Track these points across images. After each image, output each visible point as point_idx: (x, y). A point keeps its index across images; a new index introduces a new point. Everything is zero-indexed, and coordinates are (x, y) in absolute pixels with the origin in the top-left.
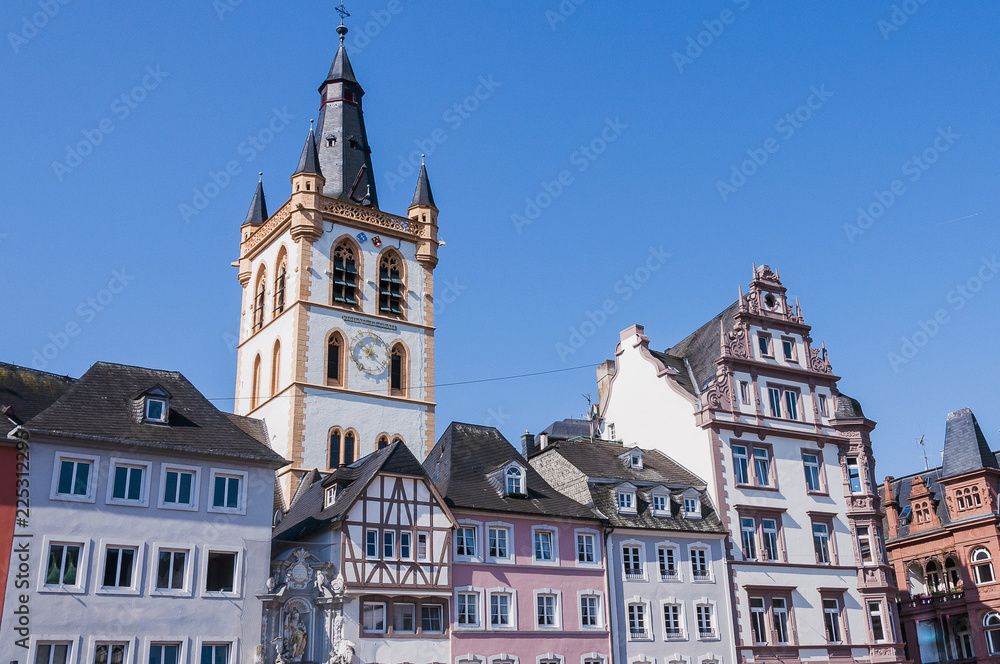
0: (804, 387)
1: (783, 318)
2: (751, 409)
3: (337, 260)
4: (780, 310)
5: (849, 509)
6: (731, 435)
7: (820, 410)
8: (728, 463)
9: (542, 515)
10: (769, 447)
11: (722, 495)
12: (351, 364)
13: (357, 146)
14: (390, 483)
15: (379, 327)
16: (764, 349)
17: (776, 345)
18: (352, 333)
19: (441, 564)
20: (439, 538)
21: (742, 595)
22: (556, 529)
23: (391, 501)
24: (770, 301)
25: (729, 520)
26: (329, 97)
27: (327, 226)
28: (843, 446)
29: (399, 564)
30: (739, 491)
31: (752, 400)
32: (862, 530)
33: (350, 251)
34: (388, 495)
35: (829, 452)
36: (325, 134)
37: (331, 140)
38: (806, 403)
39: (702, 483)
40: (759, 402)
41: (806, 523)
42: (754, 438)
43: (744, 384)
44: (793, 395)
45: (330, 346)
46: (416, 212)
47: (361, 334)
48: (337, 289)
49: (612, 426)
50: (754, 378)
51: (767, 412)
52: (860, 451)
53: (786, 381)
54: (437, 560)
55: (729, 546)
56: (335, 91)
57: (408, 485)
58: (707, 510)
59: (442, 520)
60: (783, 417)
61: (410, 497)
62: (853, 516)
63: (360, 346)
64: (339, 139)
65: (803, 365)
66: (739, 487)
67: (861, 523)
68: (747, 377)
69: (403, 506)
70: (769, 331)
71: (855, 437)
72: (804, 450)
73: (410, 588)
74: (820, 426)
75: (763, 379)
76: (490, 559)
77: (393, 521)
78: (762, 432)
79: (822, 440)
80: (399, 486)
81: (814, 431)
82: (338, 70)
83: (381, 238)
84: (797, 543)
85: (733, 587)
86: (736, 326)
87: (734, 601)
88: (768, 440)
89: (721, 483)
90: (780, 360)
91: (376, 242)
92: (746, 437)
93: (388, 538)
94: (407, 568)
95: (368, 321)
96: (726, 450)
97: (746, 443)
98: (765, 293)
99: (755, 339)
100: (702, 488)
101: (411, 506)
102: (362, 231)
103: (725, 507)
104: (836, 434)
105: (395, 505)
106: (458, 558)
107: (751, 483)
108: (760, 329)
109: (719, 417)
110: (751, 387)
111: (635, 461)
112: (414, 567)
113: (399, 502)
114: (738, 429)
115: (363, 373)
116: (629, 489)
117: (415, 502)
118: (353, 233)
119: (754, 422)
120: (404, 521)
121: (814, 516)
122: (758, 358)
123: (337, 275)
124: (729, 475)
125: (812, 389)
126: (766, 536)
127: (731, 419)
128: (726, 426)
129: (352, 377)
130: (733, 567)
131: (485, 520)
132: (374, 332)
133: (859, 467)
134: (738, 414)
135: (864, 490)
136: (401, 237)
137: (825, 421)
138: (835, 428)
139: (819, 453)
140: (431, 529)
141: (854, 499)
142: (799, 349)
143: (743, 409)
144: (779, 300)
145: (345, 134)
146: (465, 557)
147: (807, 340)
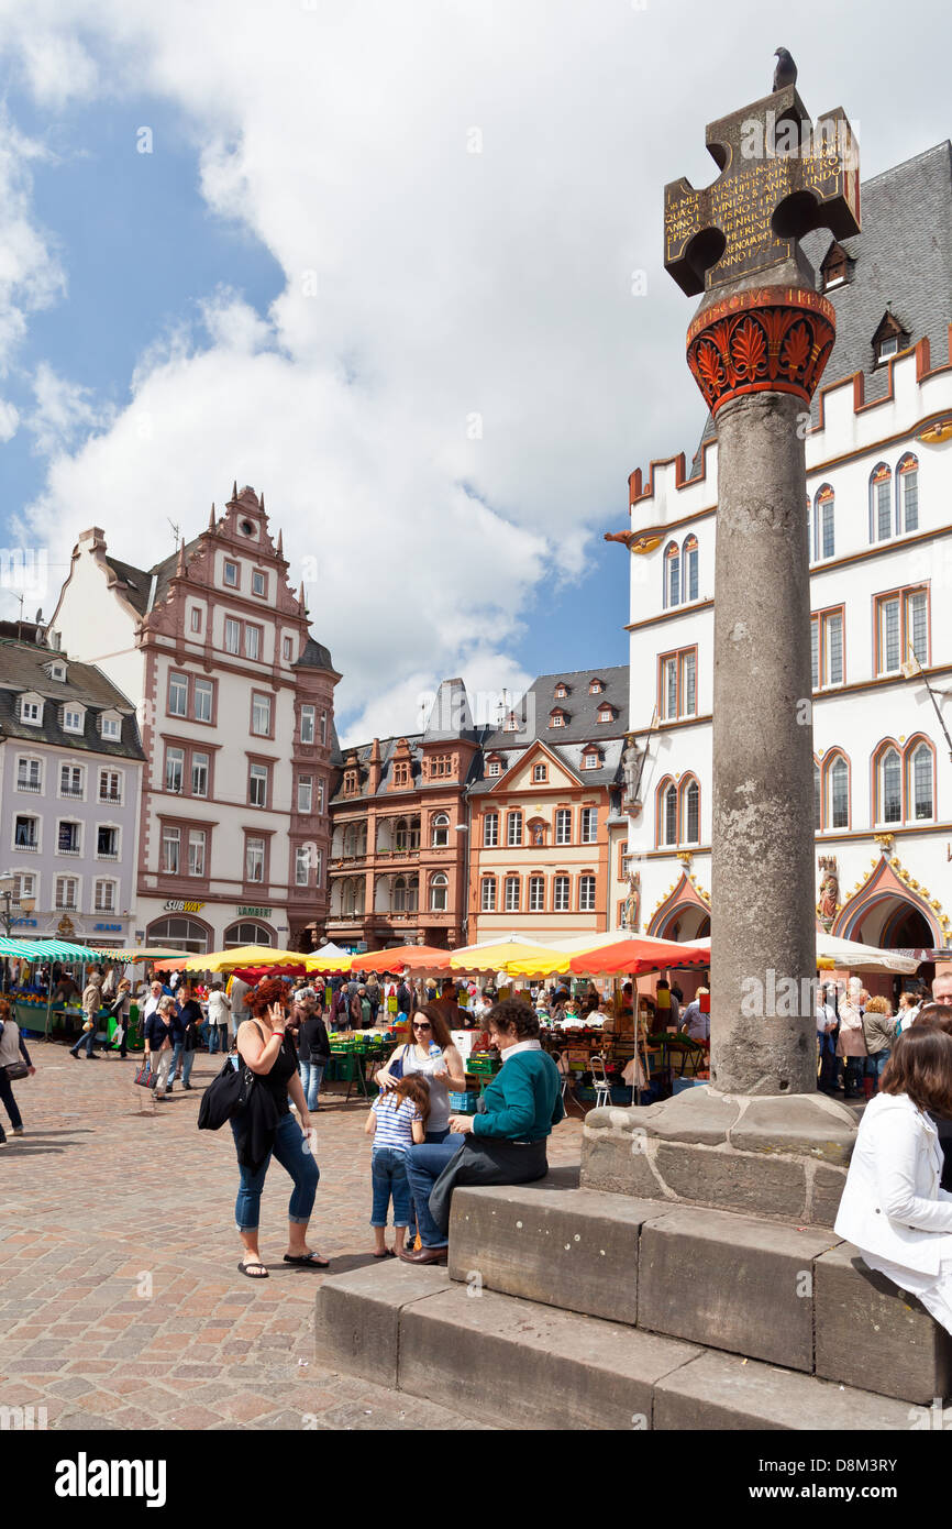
0: (269, 627)
1: (260, 549)
2: (201, 638)
4: (257, 538)
5: (292, 756)
6: (172, 662)
7: (280, 653)
8: (162, 689)
10: (215, 681)
11: (150, 721)
16: (228, 579)
17: (245, 575)
21: (155, 824)
24: (247, 527)
25: (152, 748)
28: (301, 694)
30: (170, 720)
31: (203, 630)
32: (305, 778)
35: (285, 696)
38: (268, 644)
39: (129, 706)
40: (209, 632)
41: (243, 762)
42: (199, 670)
43: (198, 611)
44: (254, 631)
49: (59, 636)
50: (211, 606)
51: (217, 644)
52: (318, 701)
53: (250, 617)
55: (148, 772)
58: (128, 733)
60: (239, 652)
62: (295, 764)
65: (272, 602)
66: (168, 716)
67: (304, 771)
68: (201, 604)
70: (239, 558)
71: (316, 686)
72: (255, 690)
74: (278, 668)
75: (220, 611)
78: (208, 664)
79: (277, 683)
81: (268, 671)
85: (144, 812)
87: (145, 828)
88: (215, 673)
89: (150, 709)
90: (245, 592)
92: (188, 666)
96: (162, 675)
97: (189, 674)
98: (241, 518)
99: (220, 565)
100: (129, 712)
103: (151, 733)
104: (292, 677)
107: (186, 714)
108: (229, 555)
109: (159, 640)
110: (205, 615)
114: (179, 656)
116: (38, 699)
119: (199, 651)
121: (254, 758)
122: (218, 584)
124: (161, 704)
125: (278, 629)
126: (194, 770)
127: (171, 643)
128: (166, 651)
130: (150, 795)
133: (314, 715)
134: (182, 640)
137: (285, 664)
138: (294, 672)
139: (272, 697)
141: (302, 746)
142: (271, 585)
143: (190, 636)
144: (258, 527)
147: (283, 577)
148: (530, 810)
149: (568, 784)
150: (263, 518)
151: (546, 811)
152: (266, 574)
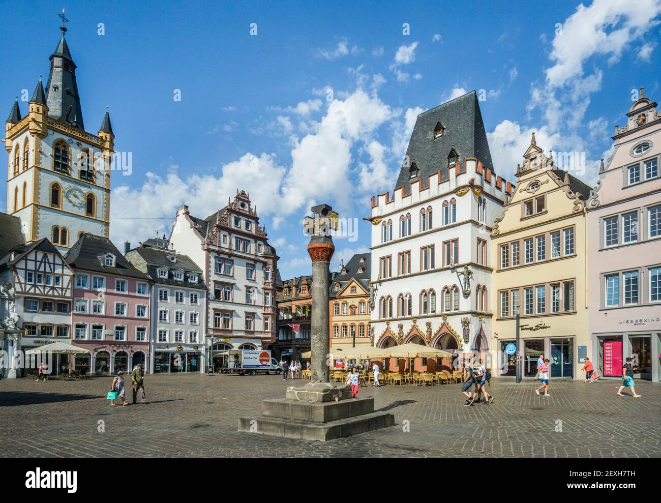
0: (252, 240)
1: (248, 213)
2: (227, 246)
3: (57, 150)
4: (247, 209)
5: (263, 286)
6: (216, 254)
7: (258, 249)
8: (213, 264)
9: (120, 275)
10: (232, 261)
11: (208, 276)
12: (64, 199)
13: (71, 95)
14: (40, 255)
15: (80, 184)
16: (236, 223)
17: (243, 223)
18: (65, 185)
19: (67, 288)
20: (66, 279)
22: (127, 281)
23: (41, 262)
24: (243, 205)
25: (210, 285)
26: (55, 64)
27: (50, 132)
28: (265, 264)
29: (44, 287)
30: (216, 275)
31: (227, 243)
32: (267, 294)
33: (64, 146)
35: (259, 265)
36: (52, 84)
37: (56, 88)
38: (252, 247)
39: (201, 271)
40: (230, 244)
41: (244, 289)
42: (226, 257)
43: (225, 236)
44: (247, 243)
45: (53, 189)
46: (102, 134)
47: (70, 186)
48: (56, 164)
49: (172, 244)
50: (230, 234)
51: (234, 248)
52: (271, 266)
53: (244, 237)
54: (65, 286)
55: (208, 294)
56: (58, 62)
57: (50, 256)
58: (201, 280)
59: (68, 272)
60: (241, 250)
61: (51, 261)
62: (265, 289)
63: (70, 191)
64: (60, 89)
65: (253, 232)
67: (267, 291)
68: (226, 233)
69: (47, 264)
70: (240, 217)
71: (270, 261)
72: (247, 264)
73: (50, 296)
74: (256, 256)
75: (233, 235)
76: (93, 289)
77: (42, 270)
78: (230, 255)
79: (256, 261)
81: (254, 257)
82: (61, 50)
83: (82, 143)
84: (239, 296)
85: (207, 308)
86: (225, 213)
87: (207, 313)
88: (232, 258)
89: (208, 271)
90: (243, 229)
91: (78, 145)
92: (222, 256)
93: (39, 276)
95: (74, 181)
96: (212, 260)
97: (223, 259)
98: (240, 202)
99: (233, 220)
100: (200, 272)
101: (52, 265)
102: (70, 138)
103: (208, 280)
104: (263, 259)
105: (43, 264)
106: (77, 287)
107: (222, 273)
108: (236, 216)
109: (211, 247)
110: (228, 238)
111: (173, 259)
112: (53, 288)
113: (45, 263)
114: (219, 253)
115: (71, 204)
116: (166, 269)
117: (54, 263)
118: (66, 138)
119: (227, 251)
120: (48, 270)
121: (247, 287)
122: (233, 226)
123: (56, 157)
124: (212, 269)
125: (256, 242)
126: (225, 292)
127: (217, 248)
128: (214, 251)
129: (65, 205)
130: (209, 301)
131: (91, 274)
132: (77, 186)
133: (270, 271)
134: (220, 247)
135: (270, 280)
136: (93, 145)
137: (259, 254)
138: (263, 257)
139: (254, 265)
140: (63, 275)
141: (266, 283)
142: (253, 226)
143: (223, 245)
144: (247, 205)
145: (64, 86)
146: (81, 287)
147: (257, 223)
148: (350, 302)
149: (364, 293)
150: (249, 202)
151: (356, 302)
152: (251, 222)
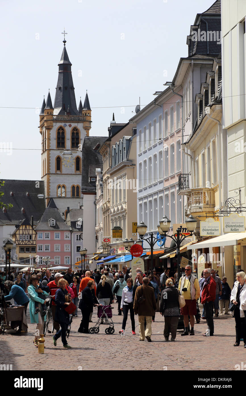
3: (58, 133)
9: (56, 230)
14: (24, 227)
19: (34, 240)
22: (60, 232)
23: (24, 230)
34: (24, 229)
45: (57, 161)
57: (28, 227)
61: (28, 229)
69: (27, 230)
73: (28, 245)
76: (45, 239)
77: (25, 233)
80: (26, 227)
93: (24, 236)
94: (27, 241)
101: (28, 231)
105: (25, 230)
113: (26, 230)
117: (29, 230)
118: (62, 124)
120: (27, 233)
131: (44, 232)
146: (40, 239)
